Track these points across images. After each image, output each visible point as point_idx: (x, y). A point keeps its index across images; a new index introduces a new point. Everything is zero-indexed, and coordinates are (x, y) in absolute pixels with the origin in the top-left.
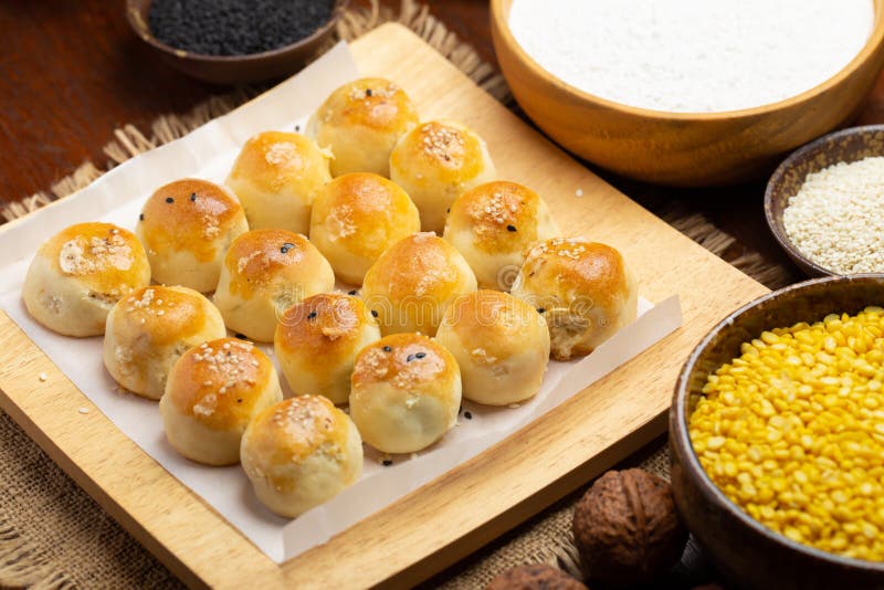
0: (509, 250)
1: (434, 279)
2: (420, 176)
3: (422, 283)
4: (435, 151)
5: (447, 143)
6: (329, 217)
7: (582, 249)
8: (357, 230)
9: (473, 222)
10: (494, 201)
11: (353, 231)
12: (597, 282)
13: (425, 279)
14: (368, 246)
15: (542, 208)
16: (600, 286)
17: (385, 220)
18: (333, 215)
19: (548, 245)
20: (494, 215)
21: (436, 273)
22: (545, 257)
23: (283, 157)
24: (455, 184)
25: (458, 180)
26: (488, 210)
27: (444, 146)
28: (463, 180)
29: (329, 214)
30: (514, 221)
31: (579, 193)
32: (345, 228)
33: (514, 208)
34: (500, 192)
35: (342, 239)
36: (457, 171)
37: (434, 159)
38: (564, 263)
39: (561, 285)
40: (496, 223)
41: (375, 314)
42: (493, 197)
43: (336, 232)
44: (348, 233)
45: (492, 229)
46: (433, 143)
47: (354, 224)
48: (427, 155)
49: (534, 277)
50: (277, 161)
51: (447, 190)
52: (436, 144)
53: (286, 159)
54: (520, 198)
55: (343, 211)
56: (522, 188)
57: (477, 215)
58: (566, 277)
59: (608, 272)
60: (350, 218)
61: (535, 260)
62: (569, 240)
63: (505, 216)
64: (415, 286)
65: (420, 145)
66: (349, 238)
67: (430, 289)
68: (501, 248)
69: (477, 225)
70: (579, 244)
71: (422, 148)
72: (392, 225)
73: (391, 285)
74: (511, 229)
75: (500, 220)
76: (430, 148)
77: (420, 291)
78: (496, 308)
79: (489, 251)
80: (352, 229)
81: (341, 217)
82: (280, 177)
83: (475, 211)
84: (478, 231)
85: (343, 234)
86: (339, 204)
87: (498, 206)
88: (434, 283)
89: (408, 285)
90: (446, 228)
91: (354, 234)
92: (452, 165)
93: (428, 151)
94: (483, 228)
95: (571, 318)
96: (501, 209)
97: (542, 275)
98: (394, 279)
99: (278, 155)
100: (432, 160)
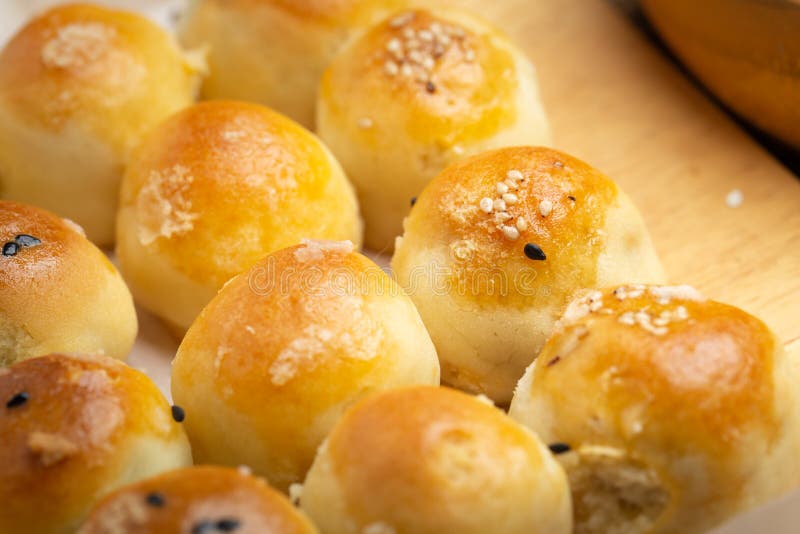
0: (526, 302)
1: (319, 348)
2: (368, 123)
3: (289, 354)
4: (408, 70)
5: (437, 57)
6: (145, 191)
7: (682, 313)
8: (196, 223)
9: (452, 230)
10: (503, 188)
11: (188, 226)
12: (700, 394)
13: (298, 344)
14: (219, 261)
15: (621, 214)
16: (705, 405)
17: (264, 208)
18: (153, 187)
19: (605, 299)
20: (499, 217)
21: (326, 335)
22: (591, 322)
23: (79, 53)
24: (442, 148)
25: (448, 139)
26: (488, 204)
27: (429, 62)
28: (459, 139)
29: (148, 183)
30: (542, 237)
31: (734, 198)
32: (173, 216)
33: (546, 206)
34: (521, 168)
35: (162, 240)
36: (449, 121)
37: (402, 87)
38: (632, 343)
39: (613, 394)
40: (499, 235)
41: (178, 414)
42: (504, 178)
43: (155, 226)
44: (176, 229)
45: (489, 249)
46: (406, 52)
47: (191, 211)
48: (390, 77)
49: (556, 366)
50: (62, 61)
51: (425, 159)
52: (415, 56)
53: (87, 61)
54: (567, 188)
55: (173, 179)
56: (577, 164)
57: (460, 214)
58: (625, 375)
59: (729, 373)
60: (186, 196)
61: (569, 329)
62: (656, 291)
63: (522, 222)
64: (272, 360)
65: (378, 54)
66: (177, 239)
67: (305, 370)
68: (506, 296)
69: (460, 237)
70: (676, 302)
71: (380, 63)
72: (278, 221)
73: (221, 353)
74: (534, 254)
75: (511, 231)
76: (400, 63)
77: (282, 373)
78: (435, 430)
79: (479, 299)
80: (187, 221)
81: (169, 191)
82: (66, 96)
83: (459, 204)
84: (458, 251)
85: (167, 230)
86: (167, 163)
87: (512, 198)
88: (317, 357)
89: (258, 356)
90: (399, 241)
91: (189, 233)
92: (438, 105)
93: (392, 68)
94: (471, 245)
95: (630, 476)
96: (516, 205)
97: (575, 365)
98: (231, 340)
99: (69, 49)
100: (400, 89)
